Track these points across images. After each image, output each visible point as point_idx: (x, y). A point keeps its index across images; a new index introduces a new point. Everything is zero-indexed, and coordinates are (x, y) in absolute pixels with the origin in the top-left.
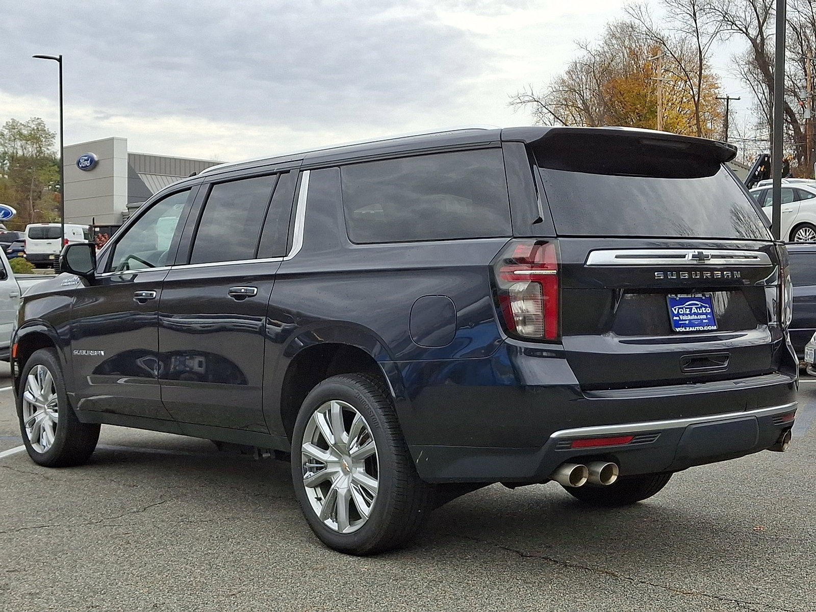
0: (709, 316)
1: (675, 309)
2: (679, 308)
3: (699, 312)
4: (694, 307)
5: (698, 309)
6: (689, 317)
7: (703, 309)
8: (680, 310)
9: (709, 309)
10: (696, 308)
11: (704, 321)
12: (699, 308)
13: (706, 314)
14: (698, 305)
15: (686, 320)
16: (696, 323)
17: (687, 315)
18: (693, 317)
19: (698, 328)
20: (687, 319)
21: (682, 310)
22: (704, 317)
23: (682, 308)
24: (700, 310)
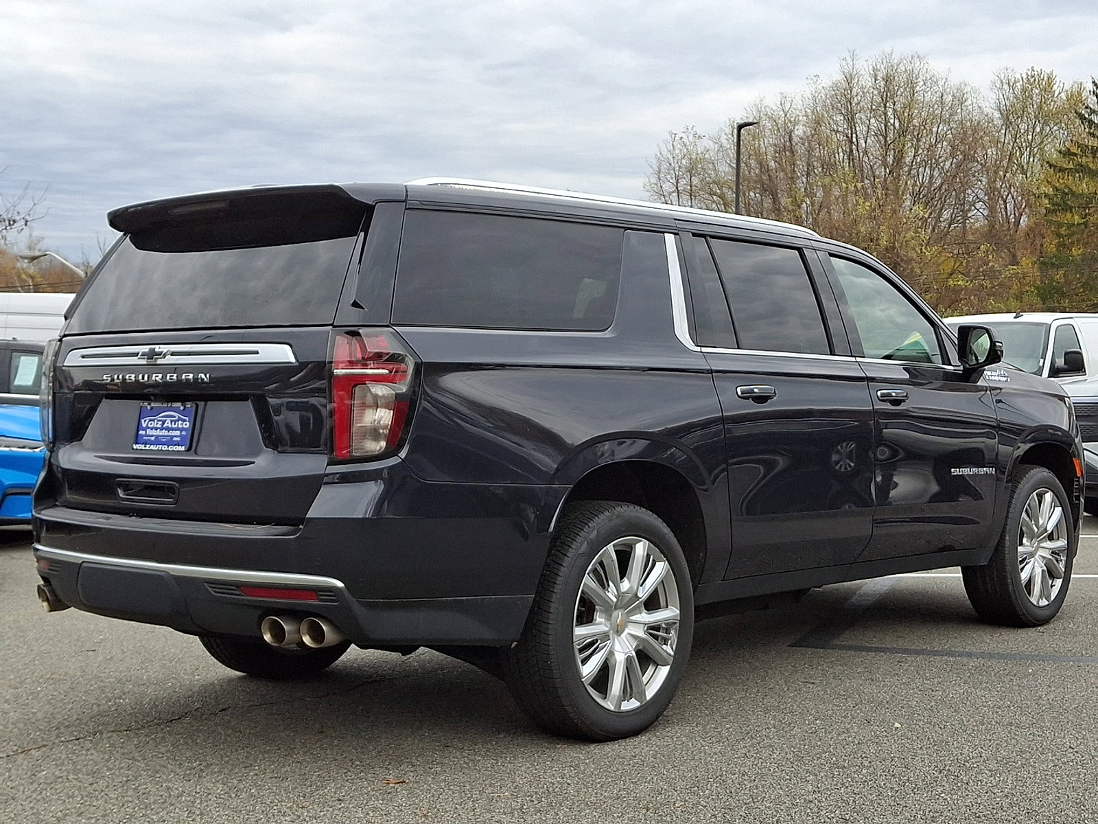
0: (184, 433)
1: (145, 421)
2: (150, 420)
3: (173, 426)
4: (168, 420)
5: (173, 423)
6: (158, 433)
7: (180, 422)
8: (150, 422)
9: (188, 423)
10: (172, 421)
11: (175, 439)
12: (175, 421)
13: (181, 430)
14: (175, 417)
15: (152, 436)
16: (164, 440)
17: (156, 429)
18: (165, 433)
19: (161, 446)
20: (155, 434)
21: (153, 422)
22: (178, 433)
23: (154, 420)
24: (175, 424)
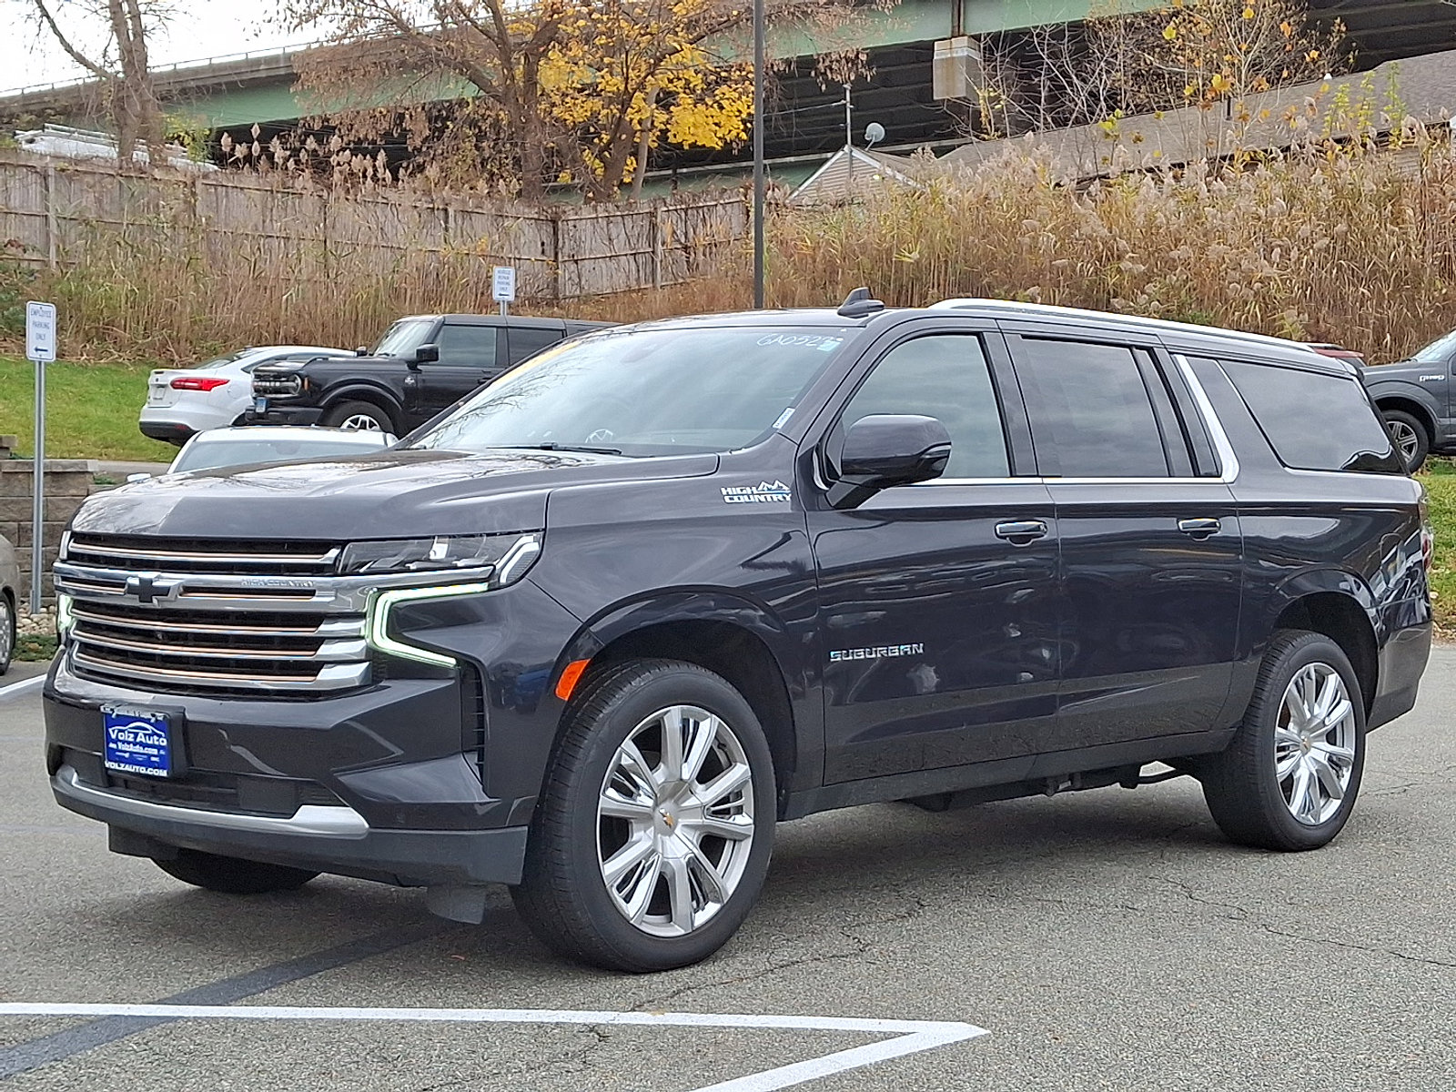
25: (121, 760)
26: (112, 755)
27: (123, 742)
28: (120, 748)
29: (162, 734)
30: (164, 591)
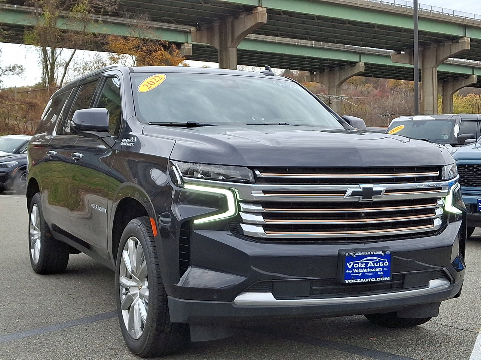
25: (357, 277)
26: (349, 277)
27: (357, 269)
28: (355, 272)
29: (387, 260)
30: (379, 193)
